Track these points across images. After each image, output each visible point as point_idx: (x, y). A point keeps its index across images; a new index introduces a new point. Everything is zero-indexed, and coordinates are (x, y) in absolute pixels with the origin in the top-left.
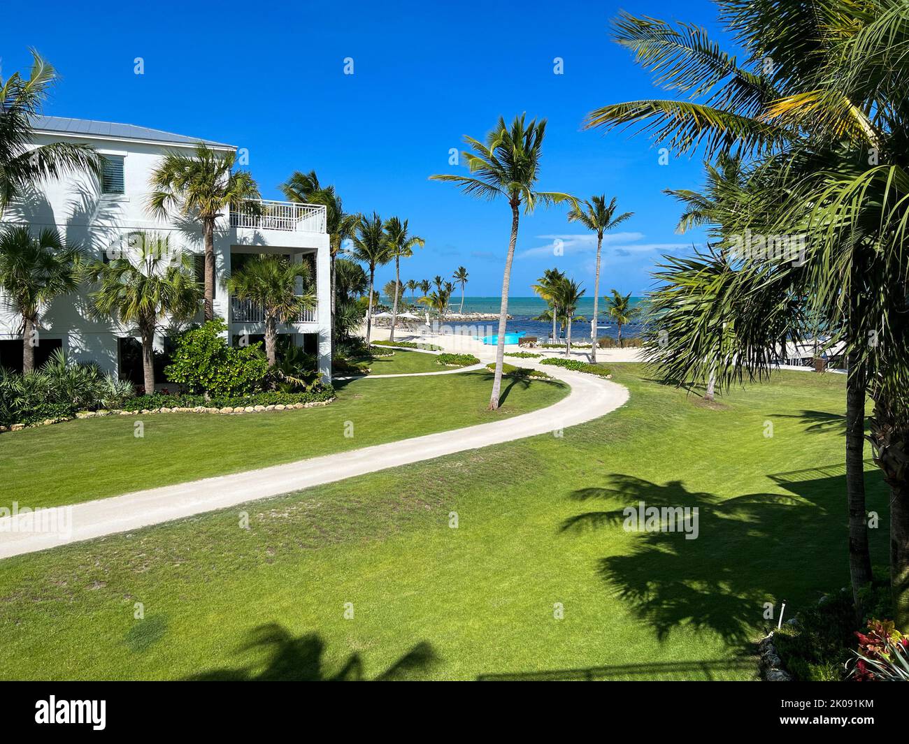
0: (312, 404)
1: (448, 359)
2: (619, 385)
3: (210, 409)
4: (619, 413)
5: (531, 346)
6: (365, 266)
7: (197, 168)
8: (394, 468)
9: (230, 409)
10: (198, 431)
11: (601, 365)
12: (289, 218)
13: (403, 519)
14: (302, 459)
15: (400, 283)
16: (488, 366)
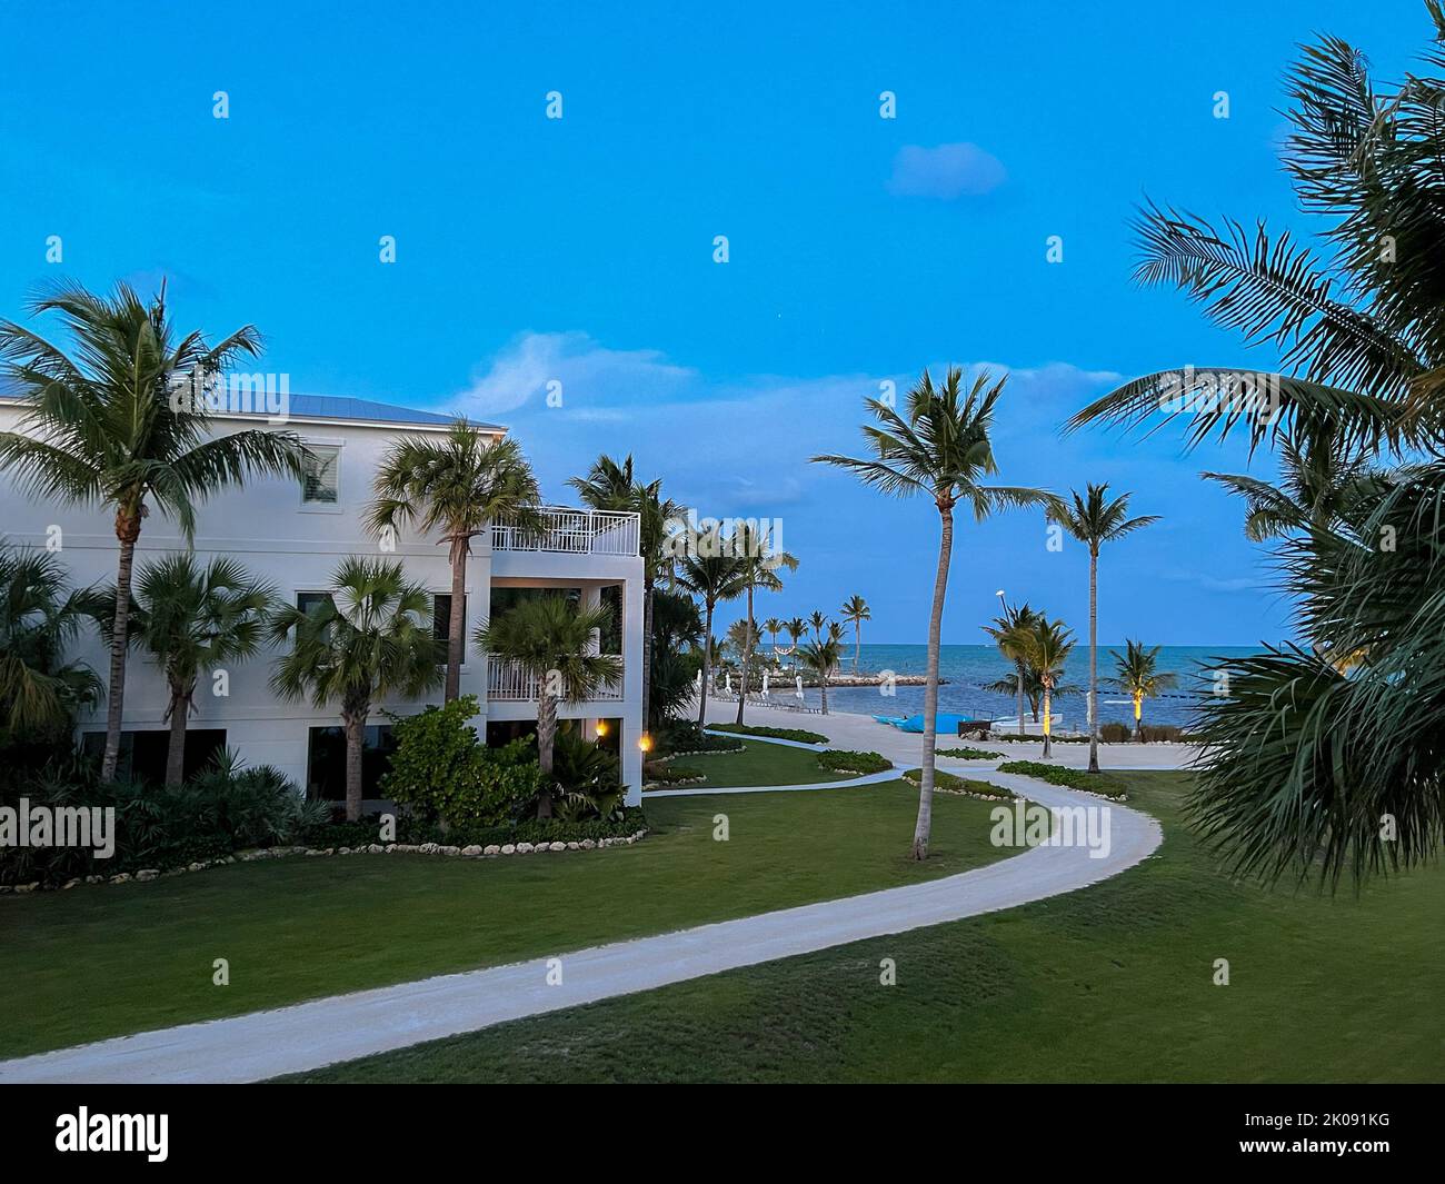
0: (609, 840)
1: (837, 762)
2: (1142, 816)
3: (445, 848)
4: (1146, 870)
5: (983, 738)
6: (700, 598)
7: (447, 462)
8: (747, 968)
9: (476, 848)
10: (424, 888)
11: (1108, 775)
12: (582, 532)
13: (765, 1066)
14: (592, 945)
15: (754, 625)
16: (906, 774)
